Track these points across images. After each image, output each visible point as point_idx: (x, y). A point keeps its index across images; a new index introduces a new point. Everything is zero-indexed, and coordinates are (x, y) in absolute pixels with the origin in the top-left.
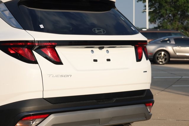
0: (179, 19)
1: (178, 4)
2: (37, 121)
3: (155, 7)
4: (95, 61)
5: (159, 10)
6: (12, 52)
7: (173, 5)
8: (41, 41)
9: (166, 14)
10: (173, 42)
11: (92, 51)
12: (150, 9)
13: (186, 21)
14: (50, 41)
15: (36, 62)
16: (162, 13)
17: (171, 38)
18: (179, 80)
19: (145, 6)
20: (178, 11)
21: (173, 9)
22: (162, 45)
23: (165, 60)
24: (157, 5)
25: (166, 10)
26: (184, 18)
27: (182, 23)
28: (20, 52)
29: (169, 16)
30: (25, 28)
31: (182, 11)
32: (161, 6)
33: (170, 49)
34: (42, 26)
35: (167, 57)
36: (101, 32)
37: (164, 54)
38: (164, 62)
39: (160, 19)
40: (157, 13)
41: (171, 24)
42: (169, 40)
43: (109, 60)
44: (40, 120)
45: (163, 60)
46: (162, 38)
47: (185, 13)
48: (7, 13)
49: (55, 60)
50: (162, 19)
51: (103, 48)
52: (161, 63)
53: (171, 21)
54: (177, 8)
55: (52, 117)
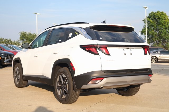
0: (162, 43)
1: (161, 36)
2: (99, 81)
3: (150, 37)
4: (125, 54)
5: (152, 38)
6: (87, 50)
7: (159, 36)
8: (100, 45)
9: (155, 41)
10: (159, 53)
11: (124, 50)
12: (147, 38)
13: (165, 44)
14: (104, 45)
15: (98, 54)
16: (153, 40)
17: (158, 51)
18: (163, 69)
19: (145, 37)
20: (161, 39)
21: (159, 38)
22: (154, 54)
23: (155, 61)
24: (151, 36)
25: (155, 39)
26: (164, 42)
27: (163, 45)
28: (91, 50)
29: (157, 42)
30: (93, 39)
31: (163, 39)
32: (153, 37)
33: (157, 56)
34: (101, 38)
35: (156, 59)
36: (128, 41)
37: (155, 58)
38: (155, 62)
39: (152, 43)
40: (151, 40)
41: (158, 45)
42: (157, 52)
43: (131, 54)
44: (100, 80)
45: (154, 61)
46: (154, 51)
47: (164, 40)
48: (85, 33)
49: (107, 54)
50: (153, 43)
51: (129, 48)
52: (153, 62)
53: (158, 44)
54: (160, 37)
55: (105, 79)
